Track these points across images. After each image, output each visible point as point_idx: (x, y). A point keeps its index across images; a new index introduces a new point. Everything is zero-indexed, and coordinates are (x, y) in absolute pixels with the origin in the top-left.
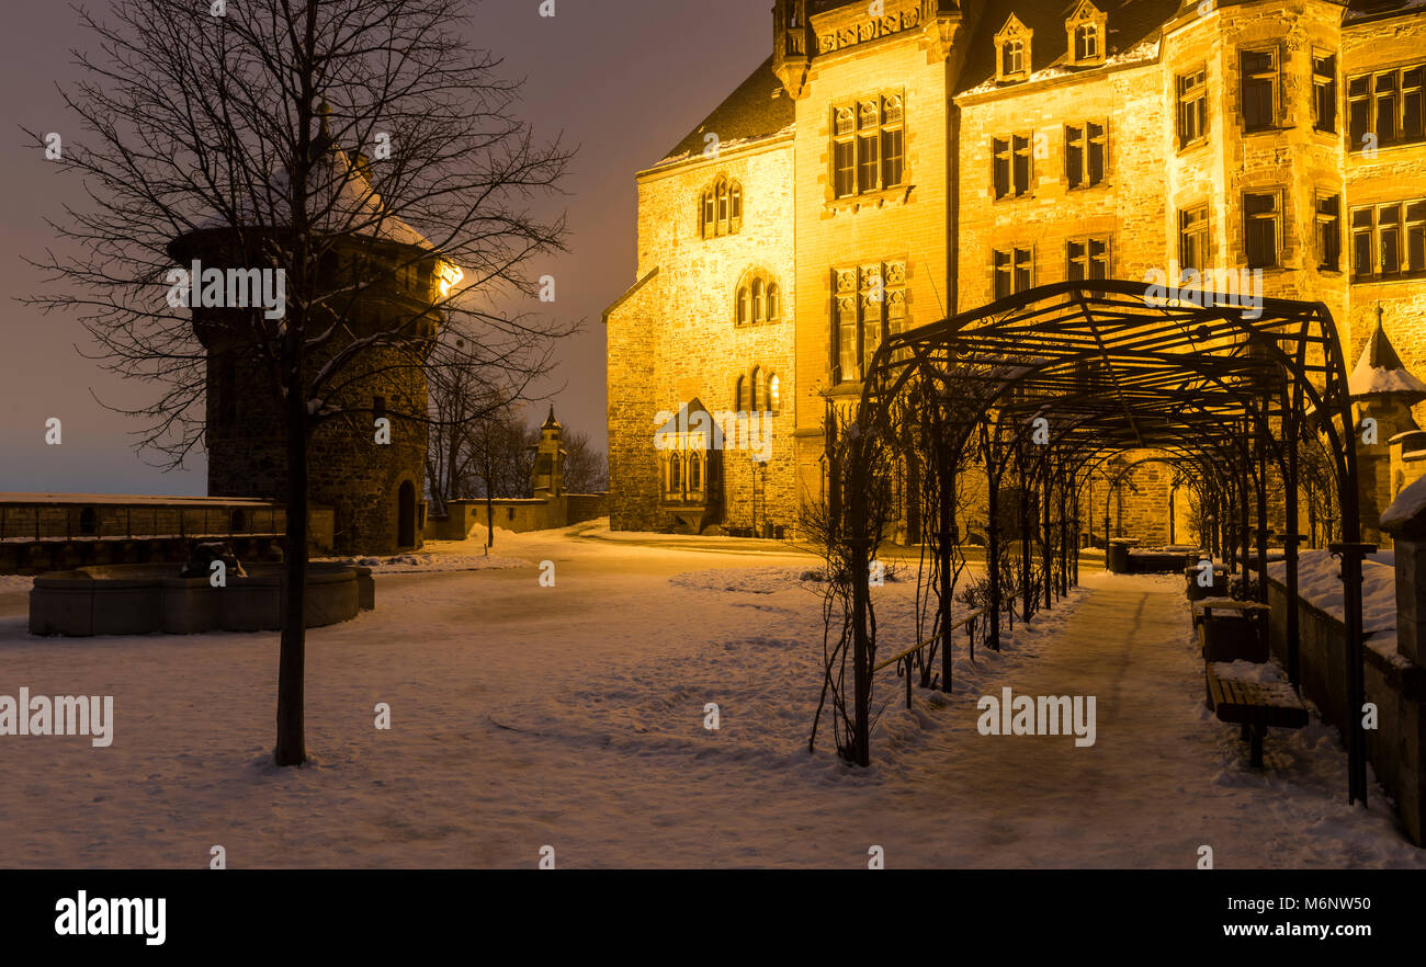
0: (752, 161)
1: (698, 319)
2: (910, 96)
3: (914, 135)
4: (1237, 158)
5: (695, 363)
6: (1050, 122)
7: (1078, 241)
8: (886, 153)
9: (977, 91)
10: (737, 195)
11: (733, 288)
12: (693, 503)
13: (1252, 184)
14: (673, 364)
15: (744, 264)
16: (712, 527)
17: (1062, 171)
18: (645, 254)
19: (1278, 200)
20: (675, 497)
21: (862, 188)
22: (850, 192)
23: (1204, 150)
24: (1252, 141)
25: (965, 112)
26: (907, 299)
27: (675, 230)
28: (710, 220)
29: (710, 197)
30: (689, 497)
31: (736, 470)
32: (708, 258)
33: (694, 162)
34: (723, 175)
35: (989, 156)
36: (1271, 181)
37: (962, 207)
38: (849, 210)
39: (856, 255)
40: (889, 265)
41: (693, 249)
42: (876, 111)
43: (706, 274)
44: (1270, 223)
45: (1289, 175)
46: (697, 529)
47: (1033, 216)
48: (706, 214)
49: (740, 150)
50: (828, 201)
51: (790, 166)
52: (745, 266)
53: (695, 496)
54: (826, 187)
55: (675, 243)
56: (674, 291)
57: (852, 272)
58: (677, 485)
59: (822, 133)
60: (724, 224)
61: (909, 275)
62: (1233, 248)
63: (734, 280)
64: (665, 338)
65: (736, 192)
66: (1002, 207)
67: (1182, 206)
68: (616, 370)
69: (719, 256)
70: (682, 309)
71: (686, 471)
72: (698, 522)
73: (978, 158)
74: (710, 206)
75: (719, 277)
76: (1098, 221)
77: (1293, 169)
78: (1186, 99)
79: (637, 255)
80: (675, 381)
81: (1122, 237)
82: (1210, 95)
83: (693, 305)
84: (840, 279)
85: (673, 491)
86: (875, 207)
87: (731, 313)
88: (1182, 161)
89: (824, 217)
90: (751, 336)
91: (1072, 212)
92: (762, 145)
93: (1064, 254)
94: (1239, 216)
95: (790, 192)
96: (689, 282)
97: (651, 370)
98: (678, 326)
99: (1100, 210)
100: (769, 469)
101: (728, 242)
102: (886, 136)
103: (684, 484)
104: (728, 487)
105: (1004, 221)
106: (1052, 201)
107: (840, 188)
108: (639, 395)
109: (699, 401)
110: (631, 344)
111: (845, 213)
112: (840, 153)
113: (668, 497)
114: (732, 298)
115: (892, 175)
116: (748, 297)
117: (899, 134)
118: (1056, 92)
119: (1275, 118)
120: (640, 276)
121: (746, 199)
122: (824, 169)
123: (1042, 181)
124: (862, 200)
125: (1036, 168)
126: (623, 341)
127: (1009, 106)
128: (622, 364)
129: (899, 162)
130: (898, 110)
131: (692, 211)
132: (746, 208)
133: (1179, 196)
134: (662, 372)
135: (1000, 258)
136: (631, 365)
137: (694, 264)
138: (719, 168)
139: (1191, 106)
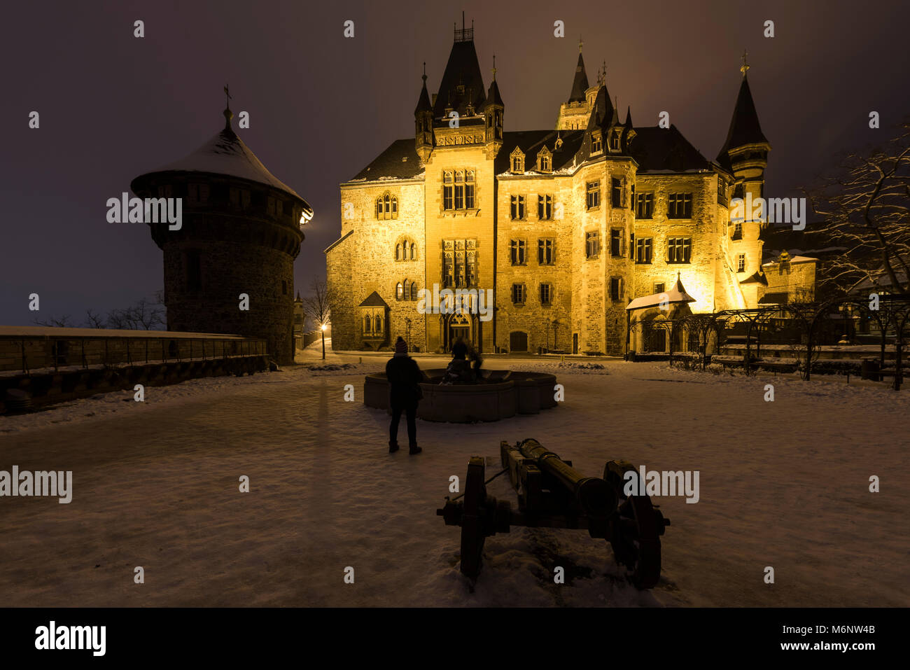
0: (403, 188)
1: (375, 256)
2: (479, 172)
3: (480, 188)
4: (610, 216)
5: (374, 276)
6: (534, 192)
7: (542, 240)
8: (467, 194)
9: (504, 175)
10: (395, 202)
11: (394, 243)
12: (378, 337)
13: (614, 226)
14: (362, 275)
15: (399, 233)
16: (384, 348)
17: (537, 212)
18: (346, 223)
19: (621, 233)
20: (368, 335)
21: (457, 207)
22: (451, 208)
23: (597, 212)
24: (614, 211)
25: (500, 183)
26: (477, 256)
27: (363, 214)
28: (381, 211)
29: (380, 201)
30: (375, 335)
31: (396, 323)
32: (381, 229)
33: (369, 184)
34: (388, 192)
35: (510, 202)
36: (620, 226)
37: (498, 221)
38: (451, 216)
39: (454, 235)
40: (468, 241)
41: (372, 224)
42: (463, 176)
43: (380, 236)
44: (618, 240)
45: (625, 224)
46: (377, 349)
47: (526, 228)
48: (379, 209)
49: (397, 182)
50: (441, 211)
51: (422, 193)
52: (400, 234)
53: (379, 335)
54: (440, 204)
55: (363, 220)
56: (362, 242)
57: (452, 243)
58: (369, 330)
59: (438, 181)
60: (389, 215)
61: (477, 246)
62: (608, 248)
63: (395, 240)
64: (357, 263)
65: (395, 200)
66: (514, 223)
67: (588, 231)
68: (334, 276)
69: (386, 229)
70: (367, 251)
71: (373, 323)
72: (378, 346)
73: (505, 202)
74: (381, 205)
75: (387, 238)
76: (549, 233)
77: (626, 222)
78: (590, 192)
79: (341, 223)
80: (364, 283)
81: (558, 240)
82: (601, 191)
83: (373, 249)
84: (446, 245)
85: (366, 333)
86: (463, 216)
87: (394, 254)
88: (588, 215)
89: (439, 217)
90: (403, 266)
91: (540, 228)
92: (408, 181)
93: (537, 244)
94: (610, 237)
95: (423, 204)
96: (371, 238)
97: (351, 278)
98: (365, 258)
99: (550, 229)
100: (413, 323)
101: (392, 222)
102: (467, 187)
103: (373, 329)
104: (392, 331)
105: (515, 229)
106: (533, 223)
107: (446, 205)
108: (346, 289)
109: (377, 294)
110: (342, 265)
111: (449, 216)
112: (446, 191)
113: (364, 335)
114: (394, 248)
115: (470, 204)
116: (401, 247)
117: (472, 187)
118: (535, 181)
119: (621, 204)
120: (343, 234)
121: (400, 204)
122: (440, 196)
123: (529, 215)
124: (457, 213)
125: (528, 209)
126: (338, 263)
127: (517, 183)
128: (338, 274)
129: (472, 199)
130: (472, 177)
131: (372, 207)
132: (401, 209)
133: (586, 227)
134: (356, 279)
135: (513, 243)
136: (342, 275)
137: (373, 231)
138: (386, 188)
139: (591, 195)
